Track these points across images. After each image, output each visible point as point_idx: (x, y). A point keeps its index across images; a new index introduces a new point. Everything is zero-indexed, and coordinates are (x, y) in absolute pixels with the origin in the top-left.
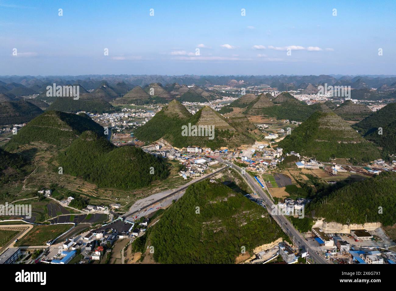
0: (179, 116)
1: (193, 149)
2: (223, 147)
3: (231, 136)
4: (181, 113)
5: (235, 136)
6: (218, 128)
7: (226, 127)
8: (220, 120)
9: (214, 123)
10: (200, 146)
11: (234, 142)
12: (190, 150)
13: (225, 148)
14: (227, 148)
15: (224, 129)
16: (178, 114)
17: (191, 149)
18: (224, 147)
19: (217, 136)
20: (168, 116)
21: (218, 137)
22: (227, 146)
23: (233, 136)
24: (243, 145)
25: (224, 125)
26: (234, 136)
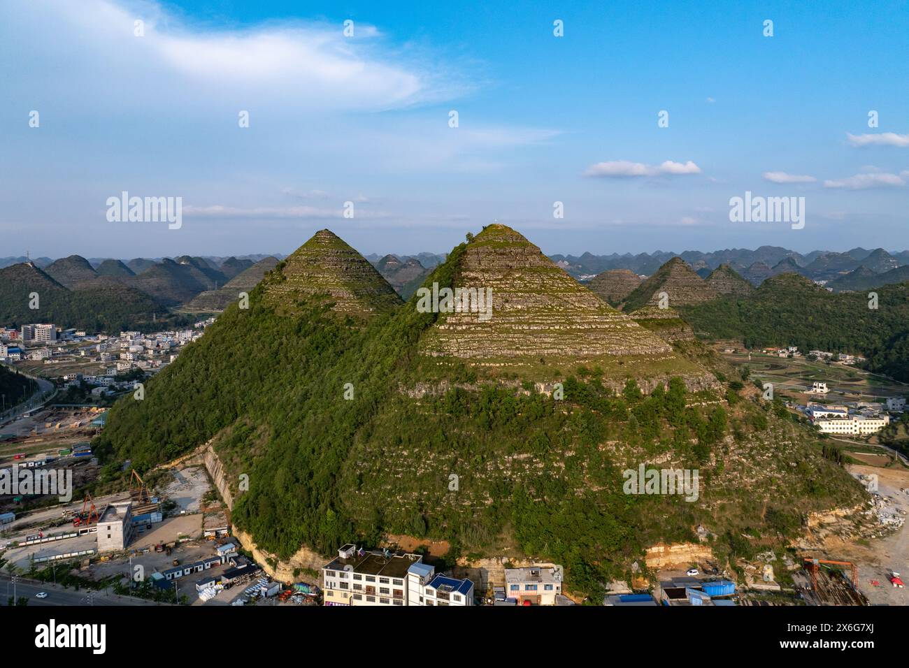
0: (333, 305)
1: (377, 585)
2: (669, 541)
3: (712, 432)
4: (345, 293)
5: (739, 437)
6: (599, 373)
7: (653, 364)
8: (601, 311)
9: (561, 333)
10: (451, 539)
11: (742, 492)
12: (350, 592)
13: (687, 558)
14: (706, 554)
15: (646, 378)
16: (328, 295)
17: (364, 583)
18: (676, 548)
19: (603, 440)
20: (279, 312)
21: (611, 444)
22: (701, 532)
23: (720, 437)
24: (819, 508)
25: (638, 350)
26: (729, 439)
